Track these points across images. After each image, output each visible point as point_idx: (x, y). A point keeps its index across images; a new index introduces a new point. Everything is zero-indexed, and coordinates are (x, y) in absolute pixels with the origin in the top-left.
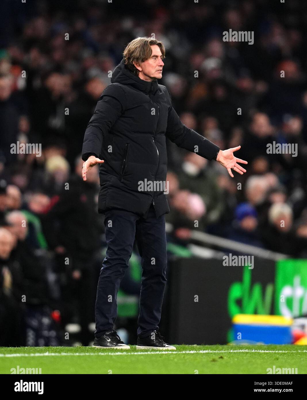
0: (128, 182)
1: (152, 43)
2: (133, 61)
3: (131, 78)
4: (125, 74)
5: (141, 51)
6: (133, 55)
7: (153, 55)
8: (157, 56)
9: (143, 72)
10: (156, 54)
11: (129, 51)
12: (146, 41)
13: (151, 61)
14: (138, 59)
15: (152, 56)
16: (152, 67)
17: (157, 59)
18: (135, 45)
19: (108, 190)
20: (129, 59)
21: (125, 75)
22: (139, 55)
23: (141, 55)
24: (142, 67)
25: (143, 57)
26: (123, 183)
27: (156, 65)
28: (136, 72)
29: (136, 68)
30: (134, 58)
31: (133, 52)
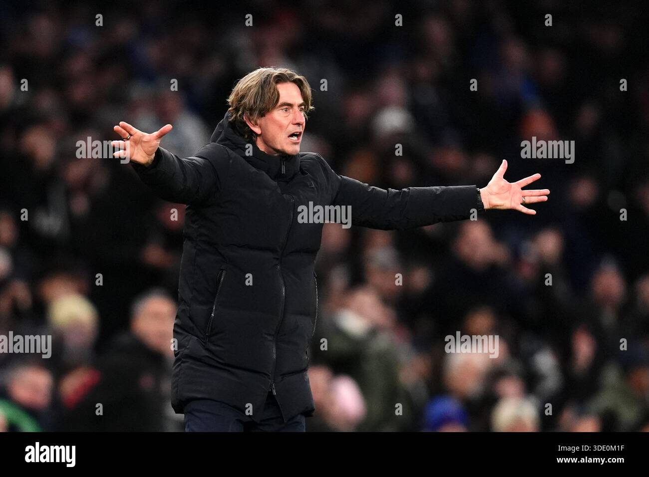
0: (218, 348)
1: (281, 79)
2: (243, 113)
3: (239, 147)
4: (230, 138)
5: (257, 93)
6: (243, 102)
7: (281, 101)
8: (290, 105)
9: (263, 137)
10: (289, 102)
11: (237, 95)
12: (268, 75)
13: (278, 115)
14: (251, 110)
15: (279, 103)
16: (281, 127)
17: (291, 110)
18: (249, 82)
19: (182, 364)
20: (237, 110)
21: (229, 140)
22: (254, 102)
23: (258, 103)
24: (261, 128)
25: (263, 105)
26: (207, 349)
27: (289, 122)
28: (248, 136)
29: (249, 127)
30: (245, 108)
31: (243, 97)
